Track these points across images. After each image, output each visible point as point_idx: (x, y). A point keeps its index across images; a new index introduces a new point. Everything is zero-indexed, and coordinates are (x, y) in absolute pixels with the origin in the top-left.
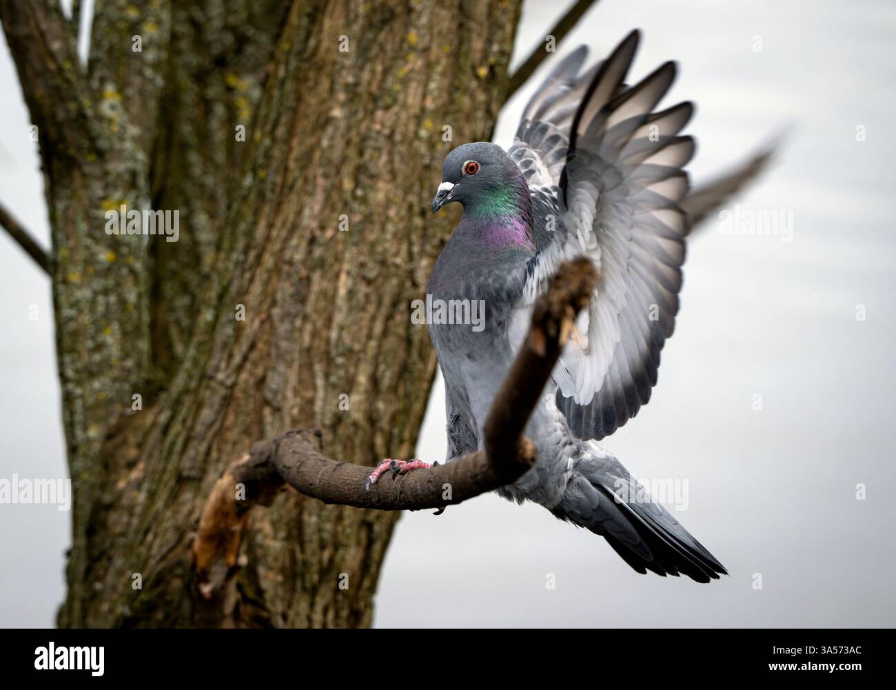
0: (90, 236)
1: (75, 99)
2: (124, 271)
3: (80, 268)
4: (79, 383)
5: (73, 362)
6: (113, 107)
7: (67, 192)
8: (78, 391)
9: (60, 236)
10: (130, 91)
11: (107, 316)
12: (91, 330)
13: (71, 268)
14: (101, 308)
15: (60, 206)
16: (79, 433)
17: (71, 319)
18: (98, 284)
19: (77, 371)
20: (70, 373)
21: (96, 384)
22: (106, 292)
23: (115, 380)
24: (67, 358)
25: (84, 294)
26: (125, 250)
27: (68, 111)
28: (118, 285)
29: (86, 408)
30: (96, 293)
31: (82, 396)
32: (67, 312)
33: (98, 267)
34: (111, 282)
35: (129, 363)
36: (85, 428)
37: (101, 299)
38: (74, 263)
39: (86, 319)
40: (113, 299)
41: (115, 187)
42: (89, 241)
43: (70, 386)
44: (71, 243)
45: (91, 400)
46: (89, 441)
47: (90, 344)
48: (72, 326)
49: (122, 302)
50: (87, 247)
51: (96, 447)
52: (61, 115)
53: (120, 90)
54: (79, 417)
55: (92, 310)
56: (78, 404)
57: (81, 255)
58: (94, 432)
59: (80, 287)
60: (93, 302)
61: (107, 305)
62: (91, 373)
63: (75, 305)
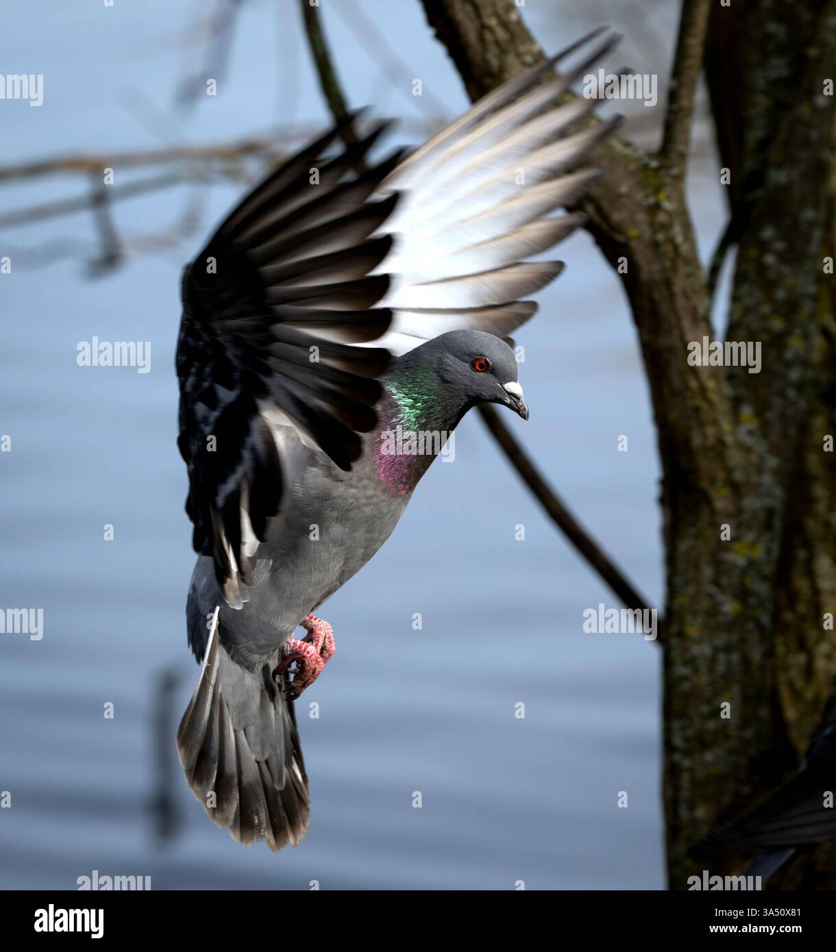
0: (716, 582)
1: (715, 423)
2: (751, 626)
3: (700, 620)
4: (688, 753)
5: (683, 729)
6: (750, 433)
7: (692, 531)
8: (686, 763)
9: (678, 581)
10: (770, 415)
11: (727, 677)
12: (708, 692)
13: (689, 619)
14: (721, 668)
15: (683, 546)
16: (684, 813)
17: (684, 678)
18: (721, 639)
19: (686, 740)
20: (678, 741)
21: (709, 757)
22: (728, 649)
23: (731, 752)
24: (676, 725)
25: (702, 650)
26: (753, 601)
27: (705, 437)
28: (743, 641)
29: (695, 783)
30: (716, 650)
31: (691, 770)
32: (680, 670)
33: (721, 619)
34: (734, 638)
35: (749, 733)
36: (692, 807)
37: (722, 657)
38: (695, 614)
39: (703, 679)
40: (735, 657)
41: (749, 527)
42: (712, 589)
43: (677, 757)
44: (691, 590)
45: (701, 774)
46: (694, 822)
47: (705, 709)
48: (686, 686)
49: (746, 661)
50: (711, 596)
51: (704, 830)
52: (696, 441)
53: (759, 414)
54: (685, 793)
55: (711, 670)
56: (685, 779)
57: (704, 604)
58: (701, 812)
59: (698, 641)
60: (713, 660)
61: (729, 665)
62: (702, 743)
63: (691, 662)
